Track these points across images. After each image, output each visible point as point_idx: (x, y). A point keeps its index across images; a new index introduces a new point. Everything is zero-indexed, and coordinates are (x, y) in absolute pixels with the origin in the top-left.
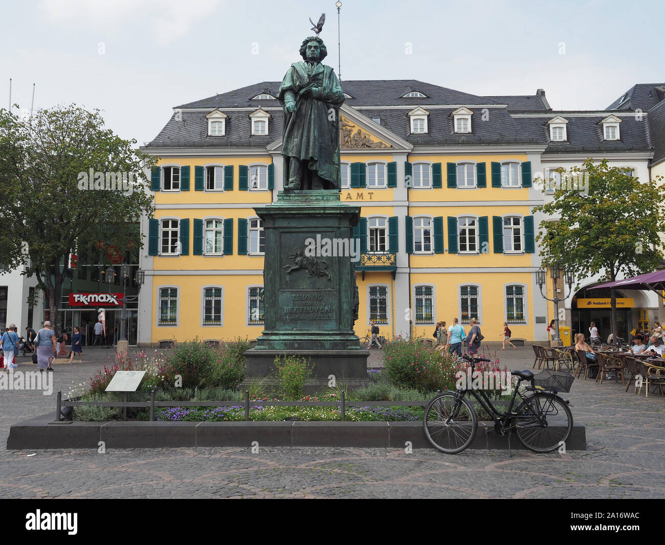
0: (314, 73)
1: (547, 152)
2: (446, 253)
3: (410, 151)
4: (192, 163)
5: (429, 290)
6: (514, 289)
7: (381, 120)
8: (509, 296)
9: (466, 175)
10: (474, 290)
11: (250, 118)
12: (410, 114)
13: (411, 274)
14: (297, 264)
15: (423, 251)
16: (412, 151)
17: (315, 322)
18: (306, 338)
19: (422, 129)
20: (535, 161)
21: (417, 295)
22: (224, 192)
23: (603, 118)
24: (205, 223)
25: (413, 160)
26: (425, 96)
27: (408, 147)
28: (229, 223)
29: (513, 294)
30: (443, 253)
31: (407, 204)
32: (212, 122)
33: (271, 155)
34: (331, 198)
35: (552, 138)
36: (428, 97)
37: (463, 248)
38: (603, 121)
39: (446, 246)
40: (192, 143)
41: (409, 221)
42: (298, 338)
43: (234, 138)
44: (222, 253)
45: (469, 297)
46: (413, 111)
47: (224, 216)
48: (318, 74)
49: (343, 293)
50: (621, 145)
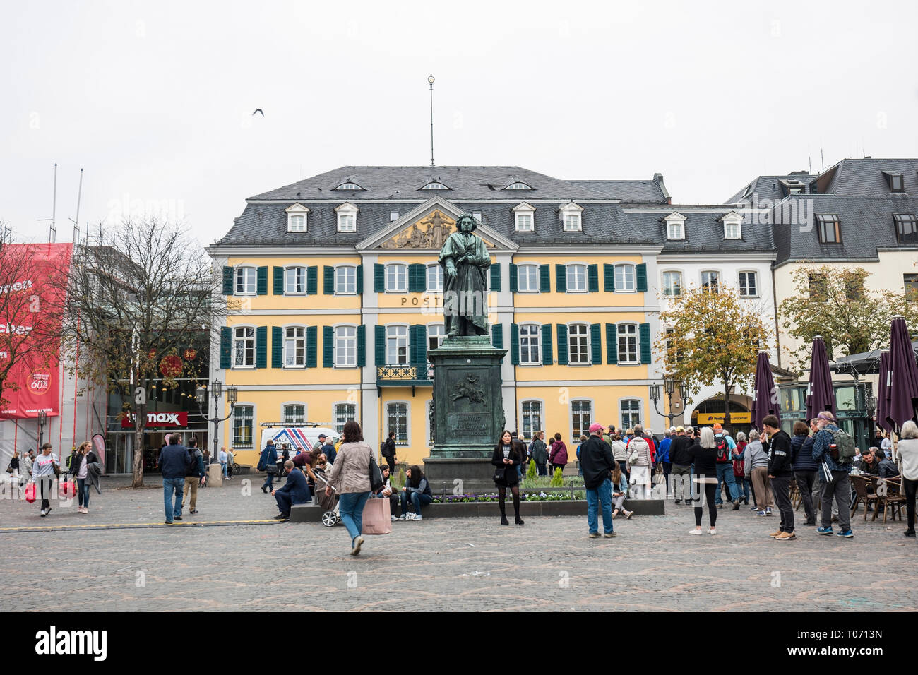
0: (469, 244)
1: (663, 252)
2: (555, 365)
3: (516, 251)
4: (270, 264)
5: (537, 406)
6: (630, 404)
7: (483, 215)
8: (625, 412)
9: (577, 278)
10: (586, 405)
11: (335, 213)
12: (514, 209)
13: (517, 389)
14: (460, 393)
15: (530, 363)
16: (518, 250)
17: (475, 437)
18: (469, 449)
19: (528, 226)
20: (650, 262)
21: (524, 411)
22: (307, 296)
23: (724, 215)
24: (285, 331)
25: (518, 262)
26: (530, 188)
27: (513, 247)
28: (312, 331)
29: (628, 409)
30: (552, 364)
31: (512, 310)
32: (292, 217)
33: (360, 256)
34: (485, 342)
35: (669, 237)
36: (534, 190)
37: (574, 358)
38: (723, 218)
39: (555, 357)
40: (270, 241)
41: (514, 328)
42: (463, 449)
43: (318, 235)
44: (305, 365)
45: (581, 413)
46: (518, 207)
47: (306, 323)
48: (472, 245)
49: (495, 415)
50: (743, 245)
